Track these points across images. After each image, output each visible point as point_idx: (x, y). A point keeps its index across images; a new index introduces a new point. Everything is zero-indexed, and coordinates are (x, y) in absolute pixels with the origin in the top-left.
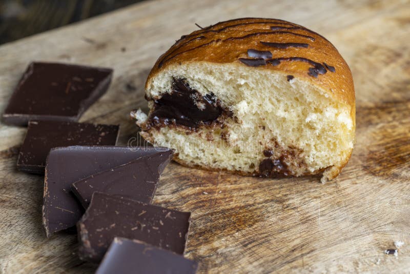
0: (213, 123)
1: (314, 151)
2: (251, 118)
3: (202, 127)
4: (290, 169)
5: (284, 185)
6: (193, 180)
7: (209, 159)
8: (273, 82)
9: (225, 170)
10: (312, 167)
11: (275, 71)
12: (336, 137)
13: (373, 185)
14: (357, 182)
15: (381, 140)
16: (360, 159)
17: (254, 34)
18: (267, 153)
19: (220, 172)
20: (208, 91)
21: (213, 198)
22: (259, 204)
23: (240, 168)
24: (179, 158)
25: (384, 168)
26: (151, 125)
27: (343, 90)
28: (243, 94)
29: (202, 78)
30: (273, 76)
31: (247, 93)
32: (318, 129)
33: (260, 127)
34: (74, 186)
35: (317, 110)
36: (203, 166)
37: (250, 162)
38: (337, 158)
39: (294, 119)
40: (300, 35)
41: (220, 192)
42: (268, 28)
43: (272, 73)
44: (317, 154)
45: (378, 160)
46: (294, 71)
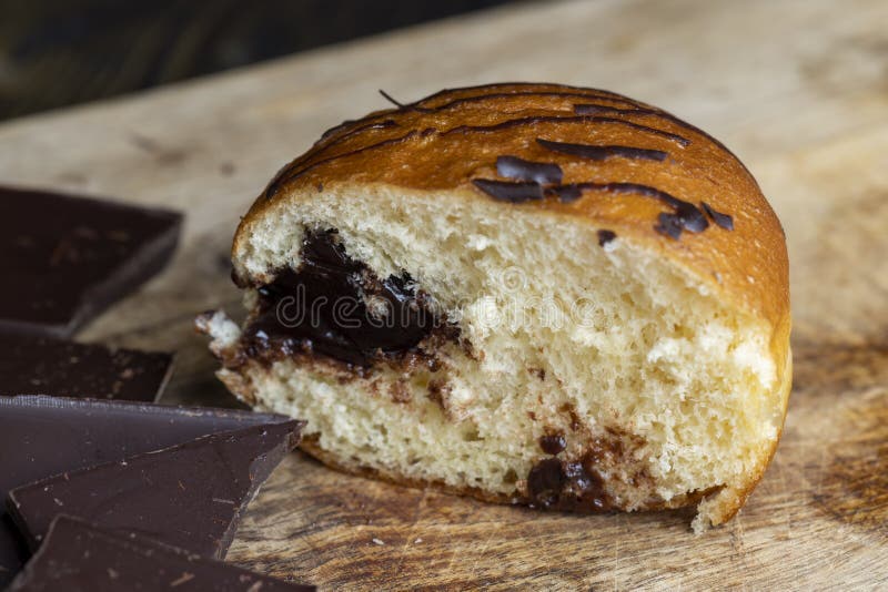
0: (409, 355)
1: (671, 444)
2: (508, 345)
3: (380, 365)
4: (609, 488)
5: (592, 532)
6: (351, 507)
7: (397, 452)
8: (561, 246)
9: (439, 484)
10: (668, 485)
11: (567, 217)
12: (731, 408)
13: (832, 545)
14: (790, 534)
15: (868, 430)
16: (806, 475)
17: (526, 120)
18: (550, 442)
19: (426, 490)
20: (394, 266)
21: (396, 555)
22: (516, 577)
23: (478, 480)
24: (319, 447)
25: (868, 503)
26: (248, 353)
27: (751, 280)
28: (486, 278)
29: (378, 231)
30: (563, 232)
31: (495, 276)
32: (682, 382)
33: (531, 371)
34: (13, 498)
35: (679, 331)
36: (383, 471)
37: (504, 465)
38: (735, 466)
39: (621, 353)
40: (648, 129)
41: (419, 540)
42: (566, 107)
43: (561, 221)
44: (680, 454)
45: (855, 481)
46: (617, 220)
